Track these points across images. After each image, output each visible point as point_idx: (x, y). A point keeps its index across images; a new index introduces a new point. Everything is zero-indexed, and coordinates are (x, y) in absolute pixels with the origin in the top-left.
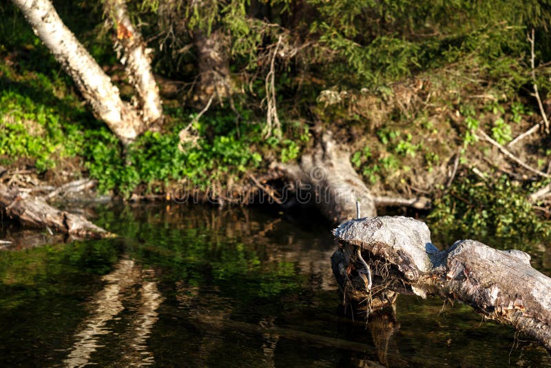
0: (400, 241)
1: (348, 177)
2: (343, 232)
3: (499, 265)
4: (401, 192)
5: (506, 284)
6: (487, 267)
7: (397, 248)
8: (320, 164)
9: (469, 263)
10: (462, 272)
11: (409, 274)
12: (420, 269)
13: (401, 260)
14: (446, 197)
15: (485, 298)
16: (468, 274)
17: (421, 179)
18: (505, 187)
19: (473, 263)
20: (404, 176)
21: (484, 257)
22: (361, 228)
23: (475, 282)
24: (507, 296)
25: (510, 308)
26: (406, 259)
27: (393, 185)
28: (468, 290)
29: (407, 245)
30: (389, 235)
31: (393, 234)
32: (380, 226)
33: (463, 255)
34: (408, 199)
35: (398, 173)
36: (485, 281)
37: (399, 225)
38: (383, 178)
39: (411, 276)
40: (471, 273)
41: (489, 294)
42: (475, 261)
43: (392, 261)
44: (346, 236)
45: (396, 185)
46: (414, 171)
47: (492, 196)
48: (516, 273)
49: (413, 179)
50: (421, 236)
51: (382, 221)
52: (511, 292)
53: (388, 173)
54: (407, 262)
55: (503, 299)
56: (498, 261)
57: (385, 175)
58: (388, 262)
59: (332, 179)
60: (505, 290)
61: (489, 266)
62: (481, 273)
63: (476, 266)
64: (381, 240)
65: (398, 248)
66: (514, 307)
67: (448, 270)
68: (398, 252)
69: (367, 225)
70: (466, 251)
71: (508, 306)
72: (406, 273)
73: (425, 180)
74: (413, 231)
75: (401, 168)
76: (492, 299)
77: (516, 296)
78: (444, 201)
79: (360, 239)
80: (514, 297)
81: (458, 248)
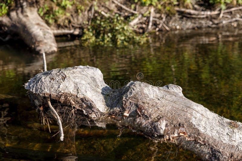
0: (82, 89)
1: (37, 22)
2: (33, 87)
3: (163, 101)
4: (66, 27)
5: (171, 116)
6: (154, 104)
7: (80, 96)
8: (21, 16)
9: (140, 103)
10: (136, 111)
11: (93, 116)
12: (102, 111)
13: (85, 105)
14: (89, 27)
15: (155, 129)
16: (141, 112)
17: (76, 19)
18: (118, 20)
19: (143, 103)
20: (67, 19)
21: (152, 96)
22: (48, 82)
23: (146, 117)
24: (173, 126)
25: (176, 135)
26: (89, 105)
27: (62, 24)
28: (141, 124)
29: (88, 92)
30: (73, 85)
31: (76, 84)
32: (64, 78)
33: (135, 97)
34: (70, 30)
35: (64, 17)
36: (154, 116)
37: (80, 75)
38: (56, 21)
39: (94, 117)
40: (144, 111)
41: (159, 126)
42: (145, 101)
43: (77, 107)
44: (36, 90)
45: (64, 23)
46: (72, 15)
47: (112, 26)
48: (177, 106)
49: (72, 20)
50: (98, 80)
51: (65, 73)
52: (175, 122)
53: (59, 18)
54: (90, 107)
55: (169, 129)
56: (163, 98)
57: (57, 19)
58: (74, 108)
59: (28, 24)
60: (170, 121)
61: (157, 104)
62: (151, 110)
63: (147, 105)
64: (66, 91)
65: (82, 96)
66: (179, 134)
67: (124, 110)
68: (82, 99)
69: (52, 79)
70: (137, 93)
71: (174, 133)
72: (90, 116)
73: (78, 19)
74: (91, 78)
75: (65, 15)
76: (161, 130)
77: (180, 125)
78: (88, 30)
79: (48, 92)
80: (178, 126)
81: (130, 91)
